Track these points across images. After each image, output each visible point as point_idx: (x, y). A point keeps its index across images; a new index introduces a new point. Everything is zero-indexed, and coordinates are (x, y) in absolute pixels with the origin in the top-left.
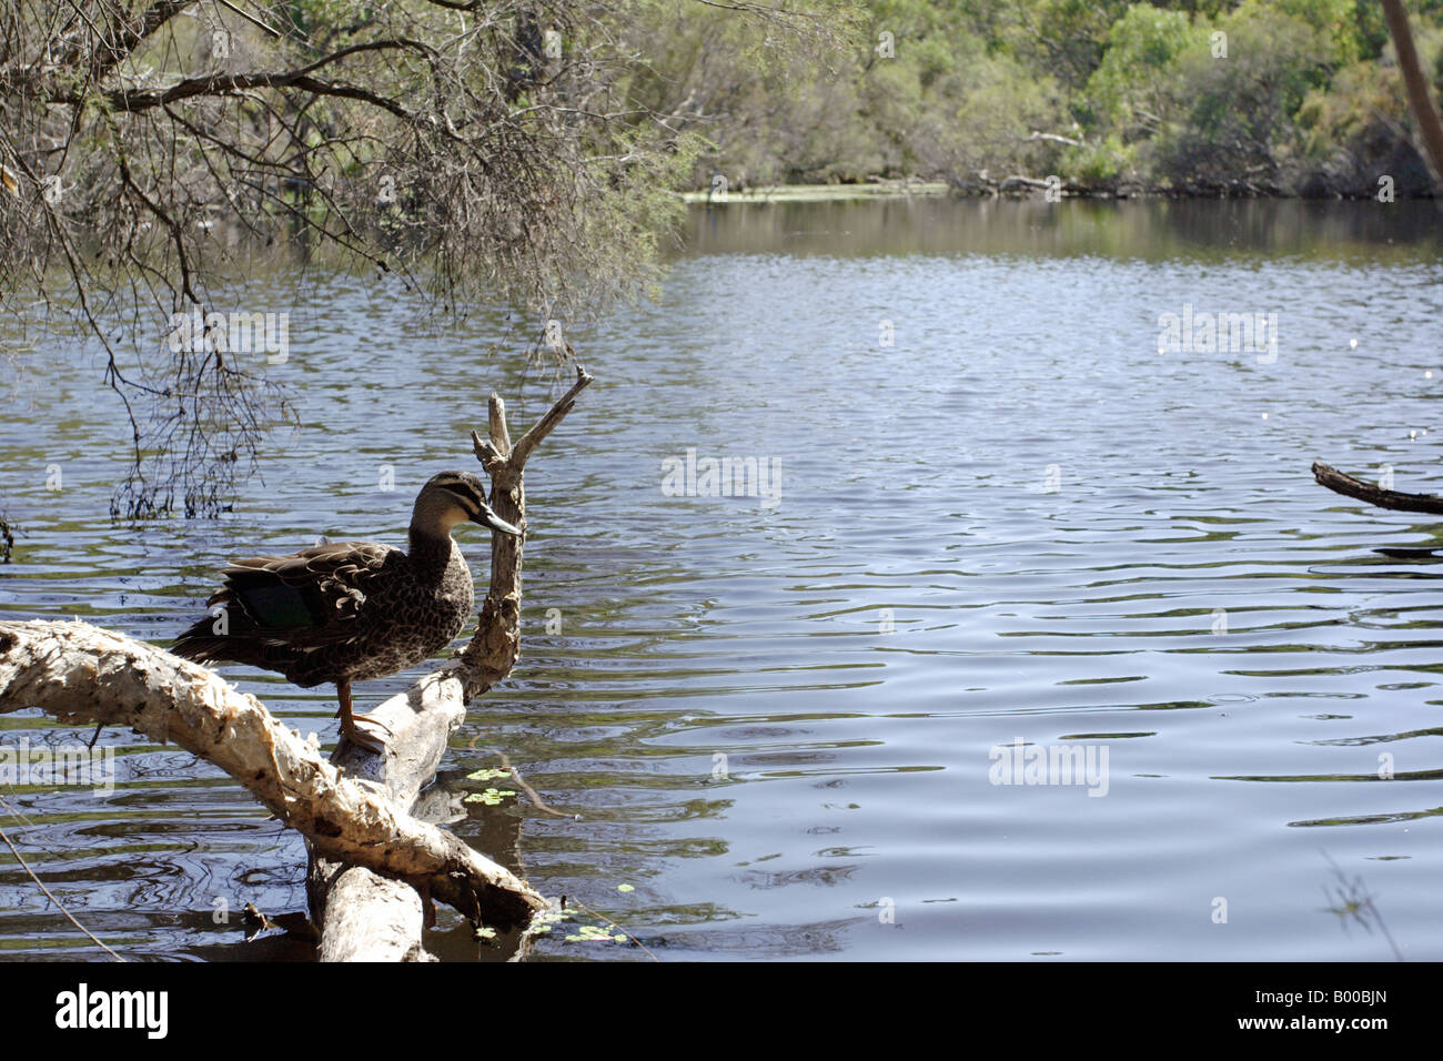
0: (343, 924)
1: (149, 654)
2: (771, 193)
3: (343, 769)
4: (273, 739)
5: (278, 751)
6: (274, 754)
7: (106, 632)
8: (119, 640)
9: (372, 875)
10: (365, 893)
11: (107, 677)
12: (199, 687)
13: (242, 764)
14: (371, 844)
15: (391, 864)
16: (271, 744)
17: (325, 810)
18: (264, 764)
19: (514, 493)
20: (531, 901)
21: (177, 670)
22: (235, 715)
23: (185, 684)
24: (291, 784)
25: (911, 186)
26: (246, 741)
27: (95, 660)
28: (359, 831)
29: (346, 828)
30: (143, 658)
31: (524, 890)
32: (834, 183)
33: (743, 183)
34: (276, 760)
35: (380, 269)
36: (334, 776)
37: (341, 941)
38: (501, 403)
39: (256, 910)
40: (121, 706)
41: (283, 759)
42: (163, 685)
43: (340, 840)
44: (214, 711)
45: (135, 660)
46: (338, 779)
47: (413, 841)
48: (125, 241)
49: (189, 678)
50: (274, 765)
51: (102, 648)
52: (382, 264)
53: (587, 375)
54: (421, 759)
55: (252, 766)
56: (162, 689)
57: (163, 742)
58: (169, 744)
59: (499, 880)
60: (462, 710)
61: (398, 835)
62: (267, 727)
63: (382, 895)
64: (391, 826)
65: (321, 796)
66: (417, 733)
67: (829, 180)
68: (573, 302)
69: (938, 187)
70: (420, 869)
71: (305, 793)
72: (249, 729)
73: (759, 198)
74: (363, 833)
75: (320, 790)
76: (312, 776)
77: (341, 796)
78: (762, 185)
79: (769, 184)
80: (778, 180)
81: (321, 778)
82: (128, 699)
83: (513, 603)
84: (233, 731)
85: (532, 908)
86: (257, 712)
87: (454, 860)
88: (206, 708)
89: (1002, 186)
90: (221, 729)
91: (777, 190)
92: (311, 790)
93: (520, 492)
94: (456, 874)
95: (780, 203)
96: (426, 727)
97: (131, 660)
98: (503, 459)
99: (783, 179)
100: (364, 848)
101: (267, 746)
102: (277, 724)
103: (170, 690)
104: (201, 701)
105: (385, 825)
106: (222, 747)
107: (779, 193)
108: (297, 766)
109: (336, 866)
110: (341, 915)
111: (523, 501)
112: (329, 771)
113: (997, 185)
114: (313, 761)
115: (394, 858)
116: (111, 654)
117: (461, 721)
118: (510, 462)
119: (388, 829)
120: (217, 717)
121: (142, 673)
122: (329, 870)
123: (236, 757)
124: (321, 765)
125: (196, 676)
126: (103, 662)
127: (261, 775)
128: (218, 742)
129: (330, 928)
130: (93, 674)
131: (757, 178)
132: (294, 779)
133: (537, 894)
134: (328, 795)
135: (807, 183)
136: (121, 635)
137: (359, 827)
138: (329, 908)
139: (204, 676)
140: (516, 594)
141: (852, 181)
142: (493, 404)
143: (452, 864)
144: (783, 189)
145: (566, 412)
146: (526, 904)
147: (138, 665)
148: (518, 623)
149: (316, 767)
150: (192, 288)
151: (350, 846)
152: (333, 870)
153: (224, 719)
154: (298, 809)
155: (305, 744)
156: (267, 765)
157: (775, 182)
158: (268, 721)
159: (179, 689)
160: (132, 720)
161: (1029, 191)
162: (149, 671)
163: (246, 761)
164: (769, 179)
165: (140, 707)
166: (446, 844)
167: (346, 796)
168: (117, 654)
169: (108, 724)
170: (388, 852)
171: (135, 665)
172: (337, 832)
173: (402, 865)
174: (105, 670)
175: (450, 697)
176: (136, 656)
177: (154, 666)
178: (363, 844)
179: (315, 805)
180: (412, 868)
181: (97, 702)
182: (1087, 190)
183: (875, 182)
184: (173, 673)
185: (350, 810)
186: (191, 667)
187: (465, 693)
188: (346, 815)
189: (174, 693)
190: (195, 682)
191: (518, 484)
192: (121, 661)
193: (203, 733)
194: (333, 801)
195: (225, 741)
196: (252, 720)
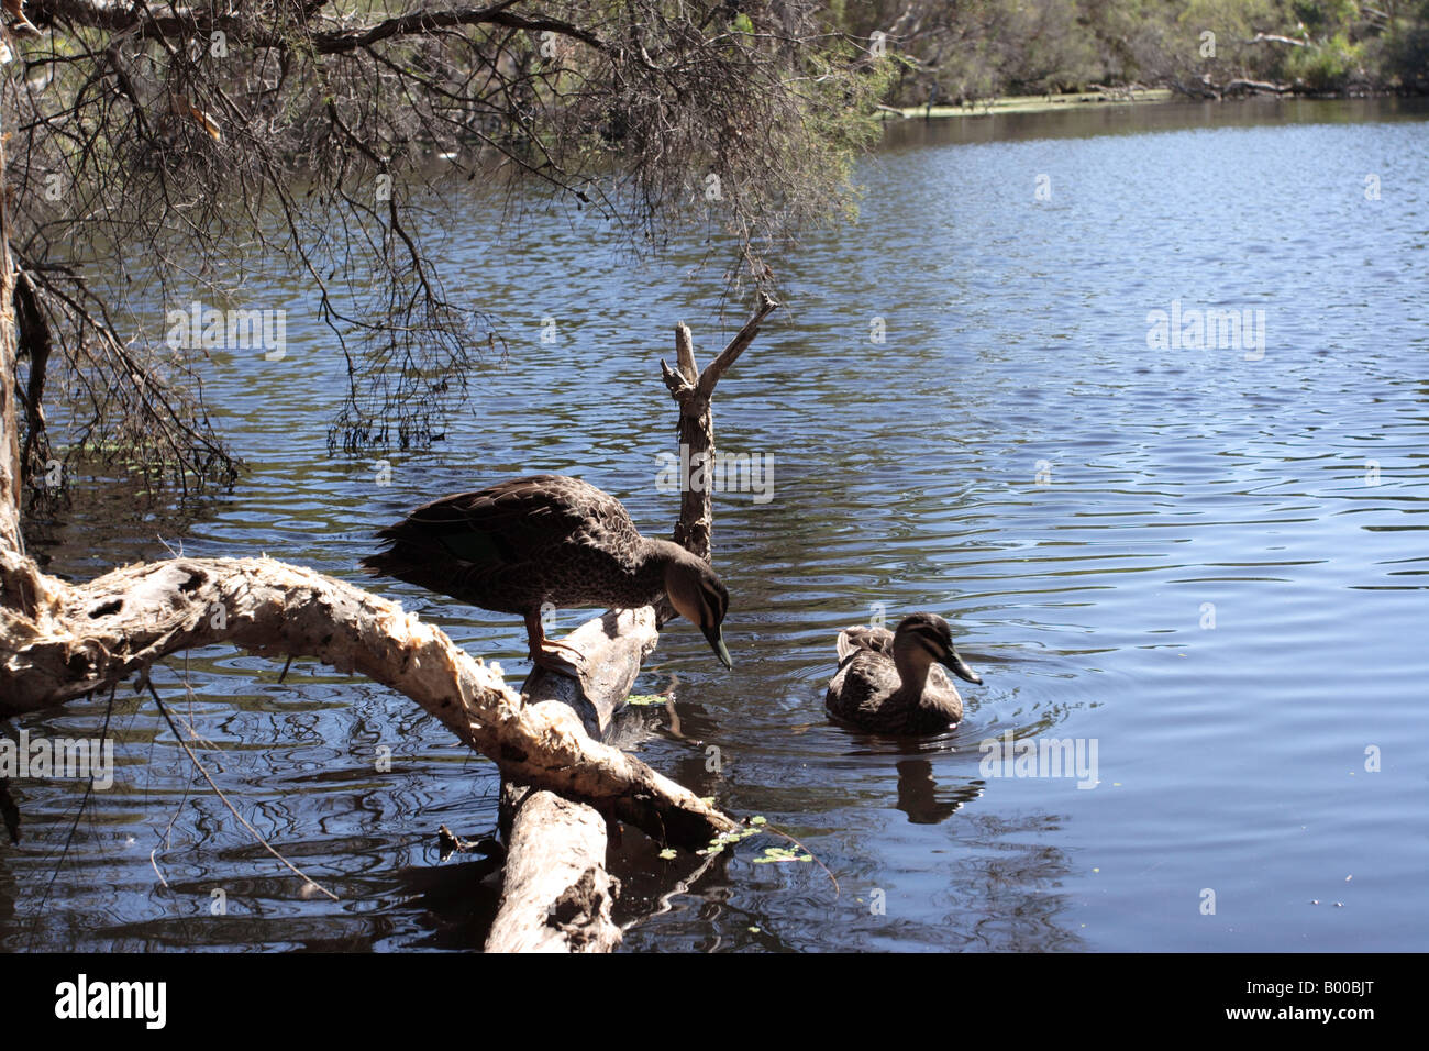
0: (526, 847)
1: (334, 588)
2: (991, 105)
3: (527, 696)
4: (457, 668)
5: (462, 680)
6: (458, 683)
7: (293, 567)
8: (305, 575)
9: (556, 798)
10: (549, 816)
11: (294, 611)
12: (383, 620)
13: (427, 692)
14: (556, 768)
15: (576, 788)
16: (455, 673)
17: (510, 736)
18: (449, 692)
19: (703, 420)
20: (715, 822)
21: (362, 603)
22: (419, 646)
23: (370, 617)
24: (476, 711)
25: (1134, 93)
26: (431, 671)
27: (282, 595)
28: (545, 756)
29: (532, 753)
30: (329, 592)
31: (707, 812)
32: (1054, 93)
33: (963, 97)
34: (460, 688)
35: (580, 200)
36: (519, 703)
37: (524, 864)
38: (687, 331)
39: (450, 833)
40: (308, 638)
41: (467, 687)
42: (348, 618)
43: (526, 764)
44: (398, 643)
45: (319, 594)
46: (522, 706)
47: (597, 765)
48: (335, 179)
49: (372, 611)
50: (459, 693)
51: (288, 584)
52: (581, 195)
53: (771, 302)
54: (614, 684)
55: (437, 695)
56: (347, 622)
57: (350, 672)
58: (357, 674)
59: (682, 802)
60: (656, 635)
61: (583, 759)
62: (451, 657)
63: (566, 818)
64: (575, 750)
65: (505, 723)
66: (609, 658)
67: (1050, 91)
68: (772, 225)
69: (1160, 93)
70: (605, 792)
71: (490, 720)
72: (434, 659)
73: (979, 111)
74: (549, 758)
75: (505, 716)
76: (496, 703)
77: (525, 722)
78: (981, 98)
79: (989, 97)
80: (998, 91)
81: (505, 705)
82: (314, 632)
83: (704, 529)
84: (417, 661)
85: (716, 828)
86: (440, 642)
87: (638, 783)
88: (390, 640)
89: (1226, 90)
90: (406, 659)
91: (996, 102)
92: (496, 717)
93: (708, 419)
94: (640, 797)
95: (999, 115)
96: (619, 652)
97: (316, 594)
98: (691, 387)
99: (1002, 90)
100: (550, 772)
101: (451, 675)
102: (461, 653)
103: (355, 623)
104: (385, 633)
105: (570, 750)
106: (408, 676)
107: (1000, 105)
108: (481, 694)
109: (525, 789)
110: (524, 838)
111: (711, 427)
112: (513, 697)
113: (1221, 89)
114: (497, 689)
115: (579, 781)
116: (297, 589)
117: (654, 645)
118: (697, 389)
119: (573, 754)
120: (402, 648)
121: (328, 607)
122: (519, 794)
123: (421, 686)
124: (505, 694)
125: (380, 609)
126: (289, 597)
127: (446, 702)
128: (403, 672)
129: (514, 851)
130: (281, 608)
131: (976, 91)
132: (478, 706)
133: (721, 815)
134: (513, 721)
135: (1028, 94)
136: (307, 570)
137: (544, 752)
138: (515, 831)
139: (388, 608)
140: (706, 520)
141: (1073, 91)
142: (679, 332)
143: (636, 786)
144: (1003, 101)
145: (751, 338)
146: (710, 824)
147: (324, 600)
148: (709, 548)
149: (500, 694)
150: (400, 223)
151: (537, 771)
152: (522, 794)
153: (409, 649)
154: (484, 735)
155: (488, 671)
156: (451, 693)
157: (996, 94)
158: (452, 651)
159: (364, 622)
160: (319, 653)
161: (1253, 94)
162: (334, 605)
163: (431, 689)
164: (989, 92)
165: (327, 640)
166: (630, 767)
167: (531, 722)
168: (302, 589)
169: (297, 657)
170: (574, 776)
171: (320, 599)
172: (523, 757)
173: (588, 788)
174: (291, 605)
175: (642, 622)
176: (321, 590)
177: (339, 600)
178: (549, 768)
179: (500, 732)
180: (596, 792)
181: (285, 635)
182: (1314, 91)
183: (1096, 90)
184: (357, 606)
185: (534, 735)
186: (375, 600)
187: (658, 618)
188: (531, 741)
189: (359, 626)
190: (380, 615)
191: (706, 411)
192: (307, 596)
193: (389, 663)
194: (518, 727)
195: (410, 671)
196: (435, 650)
